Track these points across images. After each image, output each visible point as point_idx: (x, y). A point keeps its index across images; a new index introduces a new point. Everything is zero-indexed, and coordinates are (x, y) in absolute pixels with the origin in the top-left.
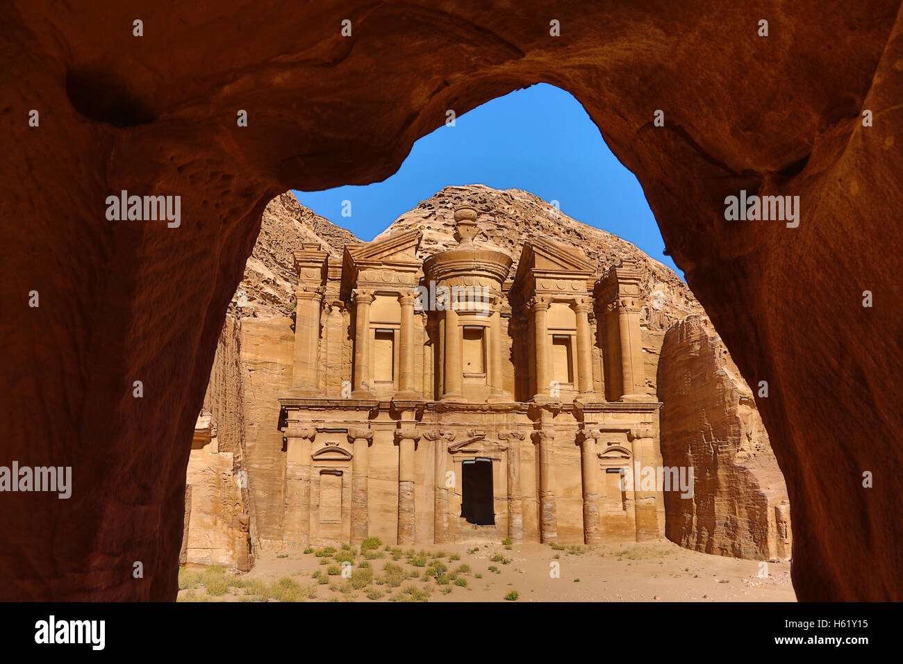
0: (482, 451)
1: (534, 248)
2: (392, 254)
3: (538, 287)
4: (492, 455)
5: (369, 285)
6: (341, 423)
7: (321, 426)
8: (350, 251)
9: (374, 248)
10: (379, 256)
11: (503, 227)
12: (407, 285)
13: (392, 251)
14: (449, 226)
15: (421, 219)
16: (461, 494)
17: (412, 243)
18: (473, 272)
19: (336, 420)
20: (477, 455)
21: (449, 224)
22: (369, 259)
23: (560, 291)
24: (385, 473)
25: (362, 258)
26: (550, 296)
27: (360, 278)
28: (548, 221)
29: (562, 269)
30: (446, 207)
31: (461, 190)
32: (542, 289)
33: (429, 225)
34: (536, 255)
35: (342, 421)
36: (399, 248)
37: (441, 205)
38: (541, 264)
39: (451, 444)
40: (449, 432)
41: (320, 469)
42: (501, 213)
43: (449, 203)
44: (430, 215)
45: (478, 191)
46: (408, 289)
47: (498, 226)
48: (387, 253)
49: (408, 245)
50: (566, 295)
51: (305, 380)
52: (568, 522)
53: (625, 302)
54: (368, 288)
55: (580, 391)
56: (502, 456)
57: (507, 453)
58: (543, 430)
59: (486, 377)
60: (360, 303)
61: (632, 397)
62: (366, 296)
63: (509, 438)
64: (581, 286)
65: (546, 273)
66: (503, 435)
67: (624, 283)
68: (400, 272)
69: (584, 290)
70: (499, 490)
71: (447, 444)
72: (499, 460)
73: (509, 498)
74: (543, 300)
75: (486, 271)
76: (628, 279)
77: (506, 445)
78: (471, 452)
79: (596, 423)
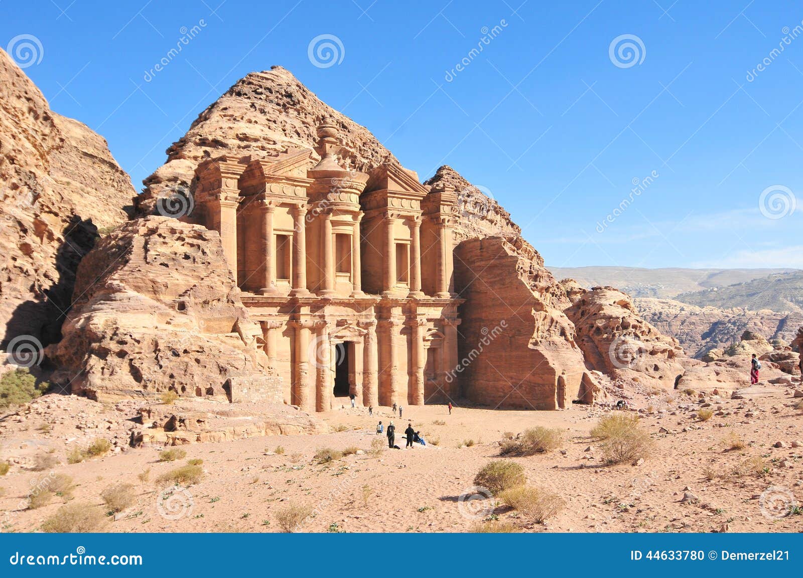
0: (348, 336)
1: (388, 172)
2: (290, 171)
3: (389, 204)
4: (355, 339)
5: (274, 196)
8: (263, 166)
9: (280, 164)
10: (282, 171)
12: (302, 199)
13: (292, 167)
14: (271, 121)
16: (335, 371)
17: (305, 161)
19: (255, 314)
20: (345, 339)
21: (270, 119)
22: (275, 173)
23: (403, 208)
24: (285, 356)
25: (271, 173)
26: (398, 212)
27: (268, 191)
29: (404, 190)
30: (260, 99)
32: (391, 206)
34: (389, 179)
35: (259, 314)
36: (296, 165)
37: (256, 95)
38: (392, 186)
40: (329, 321)
43: (261, 93)
44: (250, 107)
46: (302, 202)
48: (288, 169)
49: (302, 163)
50: (406, 212)
52: (402, 389)
53: (444, 220)
54: (274, 200)
55: (412, 289)
56: (362, 339)
57: (365, 337)
58: (392, 319)
59: (350, 277)
60: (268, 212)
61: (445, 295)
62: (272, 206)
63: (368, 325)
64: (416, 205)
65: (395, 194)
66: (363, 323)
67: (444, 205)
68: (296, 186)
69: (419, 209)
70: (359, 366)
71: (328, 331)
72: (359, 343)
73: (366, 372)
74: (392, 215)
75: (356, 189)
76: (447, 201)
77: (365, 331)
78: (342, 337)
79: (424, 314)
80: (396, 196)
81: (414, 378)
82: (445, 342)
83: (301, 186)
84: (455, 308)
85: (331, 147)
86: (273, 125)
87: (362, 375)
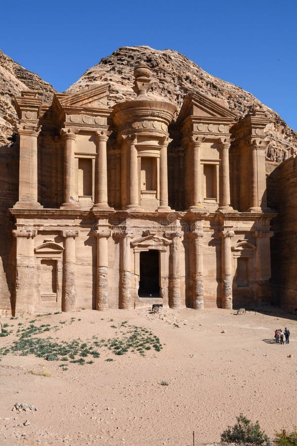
0: (153, 245)
1: (193, 101)
2: (90, 102)
3: (195, 129)
4: (160, 248)
5: (73, 125)
6: (55, 226)
7: (42, 229)
8: (59, 99)
9: (76, 97)
10: (80, 103)
11: (164, 80)
12: (102, 126)
13: (90, 100)
14: (126, 79)
15: (105, 72)
16: (139, 274)
17: (105, 94)
18: (149, 118)
20: (150, 248)
22: (73, 105)
23: (210, 133)
24: (87, 261)
25: (68, 105)
26: (203, 136)
27: (67, 120)
28: (194, 76)
29: (210, 116)
30: (122, 64)
31: (133, 50)
32: (197, 131)
33: (110, 78)
35: (56, 224)
36: (95, 98)
37: (119, 62)
38: (197, 112)
39: (132, 240)
40: (131, 232)
41: (41, 259)
42: (162, 70)
43: (124, 60)
44: (110, 70)
45: (145, 51)
46: (102, 129)
47: (160, 80)
48: (87, 101)
49: (102, 95)
50: (214, 136)
51: (28, 195)
52: (210, 293)
53: (254, 142)
54: (72, 128)
55: (221, 204)
56: (167, 248)
57: (170, 247)
58: (196, 231)
59: (156, 194)
60: (68, 139)
61: (257, 209)
62: (71, 133)
63: (172, 236)
64: (225, 129)
65: (200, 119)
66: (168, 234)
67: (256, 128)
68: (96, 116)
69: (228, 132)
70: (164, 272)
71: (130, 240)
72: (165, 251)
73: (171, 277)
74: (197, 139)
75: (158, 117)
76: (260, 124)
77: (170, 241)
78: (146, 246)
79: (232, 227)
80: (202, 121)
81: (222, 284)
82: (257, 253)
83: (102, 116)
84: (268, 222)
85: (143, 85)
86: (126, 81)
87: (167, 280)
